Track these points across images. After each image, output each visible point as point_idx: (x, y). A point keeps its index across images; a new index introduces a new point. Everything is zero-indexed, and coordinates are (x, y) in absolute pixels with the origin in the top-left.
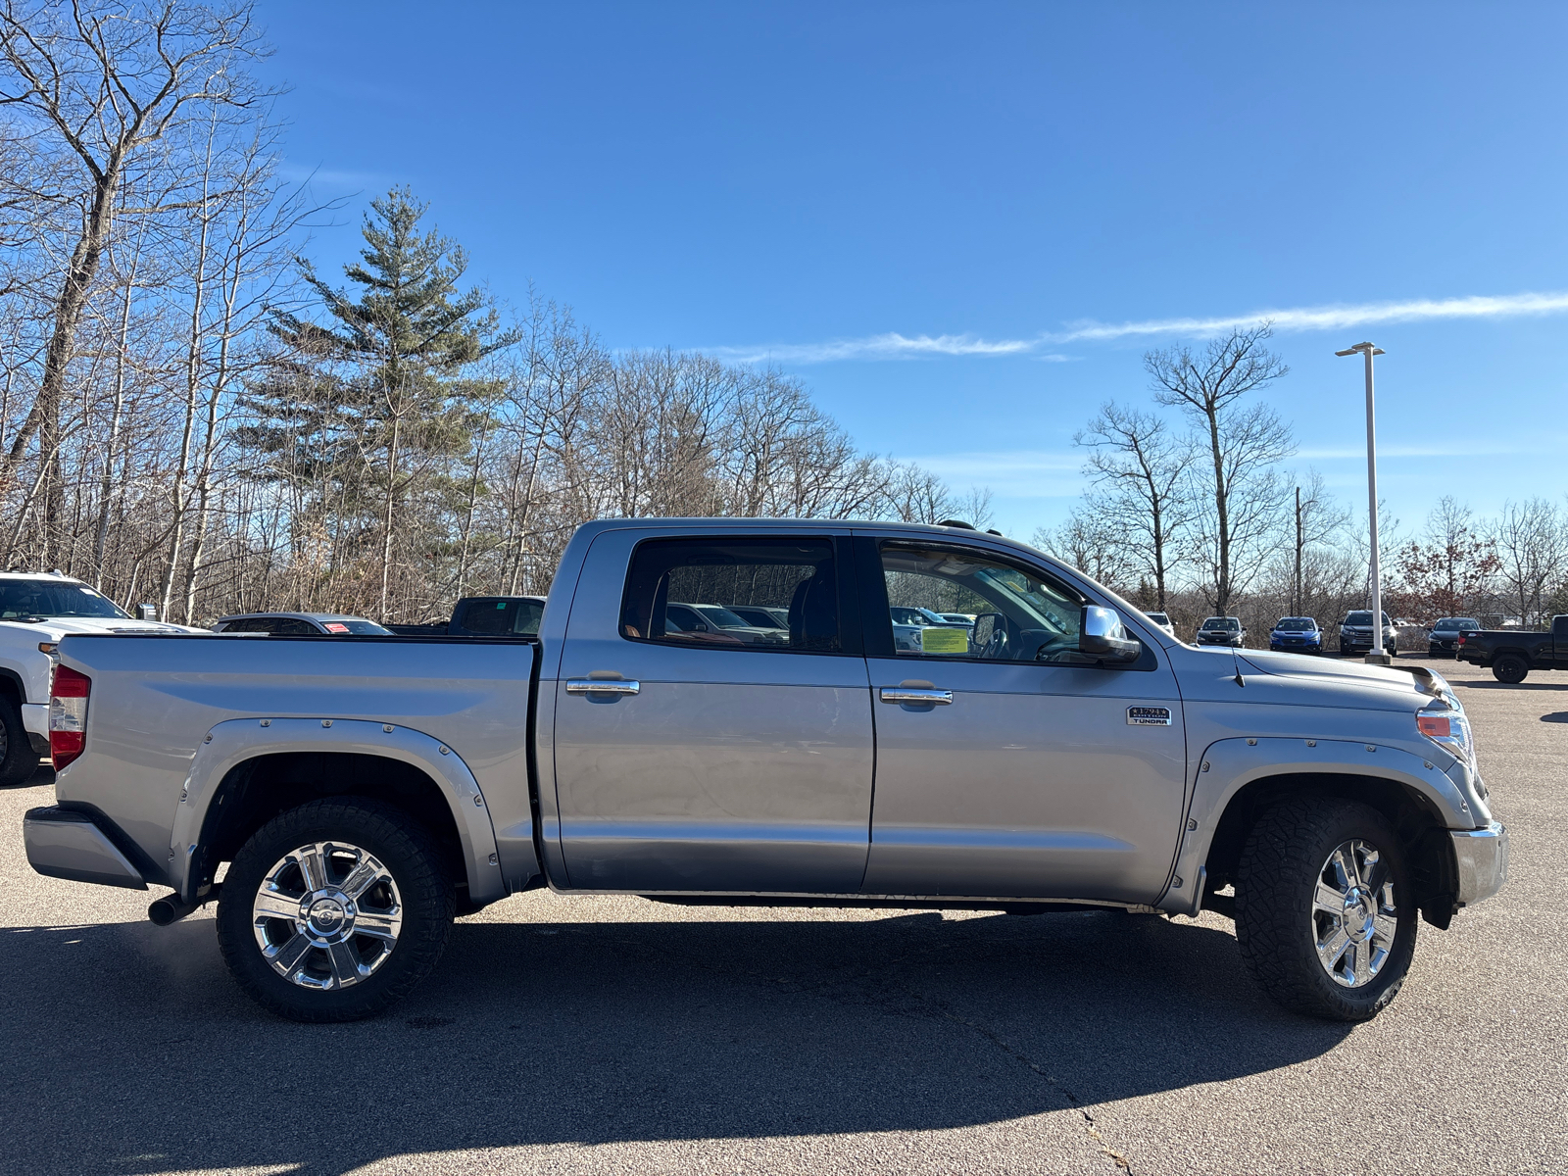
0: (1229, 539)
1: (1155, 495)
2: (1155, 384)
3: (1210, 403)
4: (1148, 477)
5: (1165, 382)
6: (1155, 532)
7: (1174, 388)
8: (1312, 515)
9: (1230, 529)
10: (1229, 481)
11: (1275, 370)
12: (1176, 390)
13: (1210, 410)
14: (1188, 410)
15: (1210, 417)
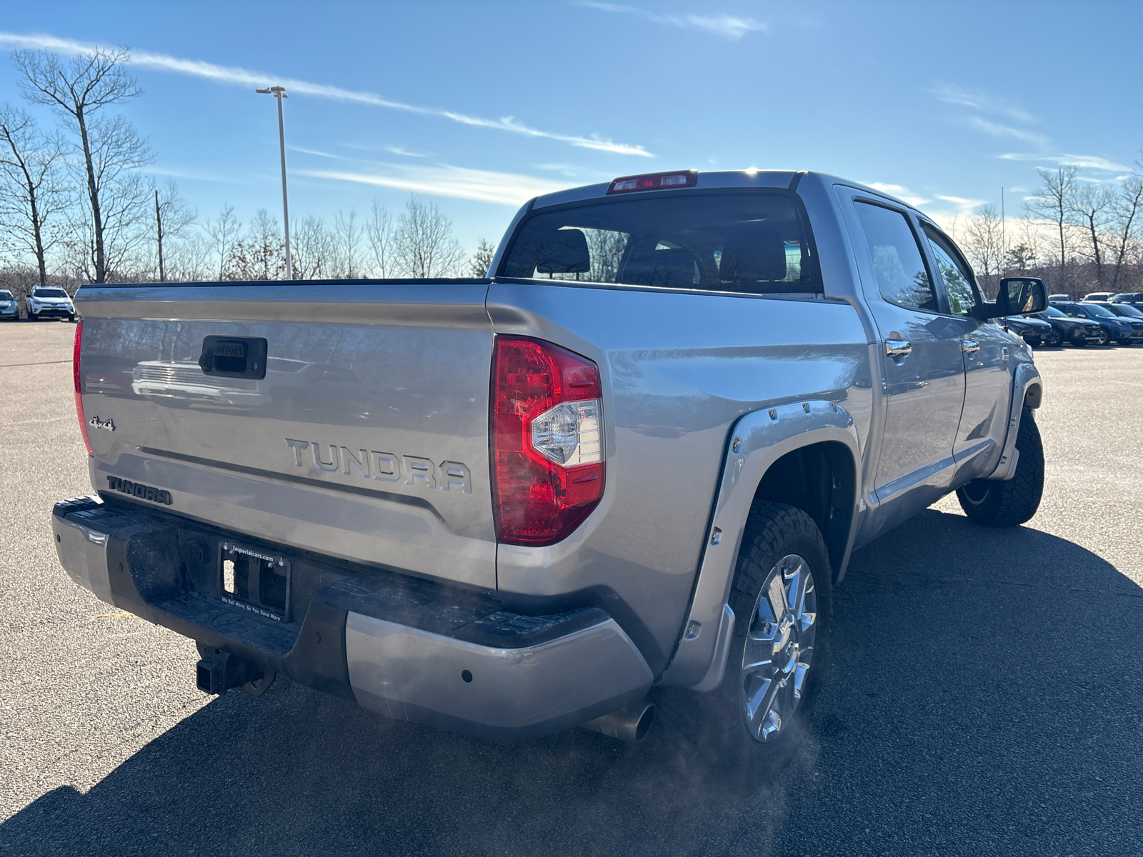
0: (102, 227)
1: (30, 184)
2: (24, 81)
3: (80, 108)
4: (23, 166)
5: (35, 82)
6: (33, 216)
7: (43, 88)
8: (170, 214)
9: (103, 219)
10: (99, 178)
11: (132, 90)
12: (45, 91)
13: (80, 115)
14: (57, 111)
15: (80, 120)
